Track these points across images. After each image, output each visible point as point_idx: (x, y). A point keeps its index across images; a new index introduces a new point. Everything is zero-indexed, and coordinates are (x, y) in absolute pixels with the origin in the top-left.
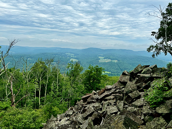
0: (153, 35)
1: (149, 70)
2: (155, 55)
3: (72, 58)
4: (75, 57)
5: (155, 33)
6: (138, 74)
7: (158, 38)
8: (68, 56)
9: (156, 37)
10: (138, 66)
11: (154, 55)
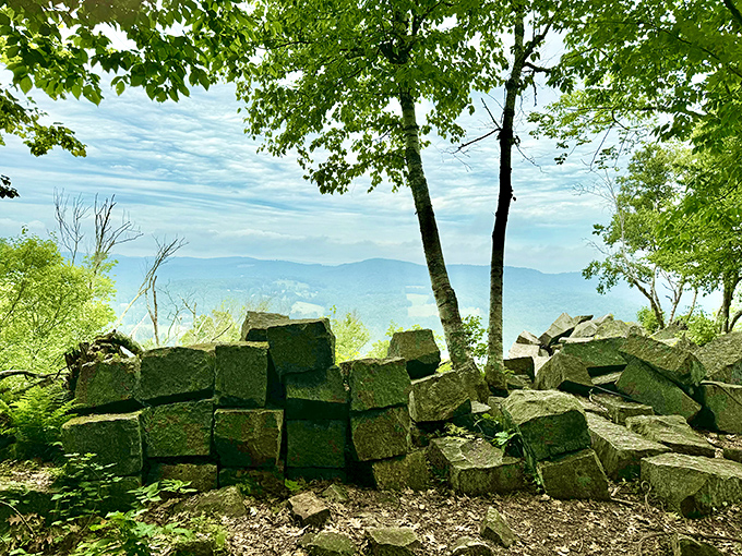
0: (598, 233)
1: (590, 327)
2: (605, 286)
3: (301, 299)
4: (313, 295)
5: (602, 228)
6: (563, 338)
7: (611, 242)
8: (285, 293)
9: (605, 238)
10: (560, 318)
11: (602, 288)
